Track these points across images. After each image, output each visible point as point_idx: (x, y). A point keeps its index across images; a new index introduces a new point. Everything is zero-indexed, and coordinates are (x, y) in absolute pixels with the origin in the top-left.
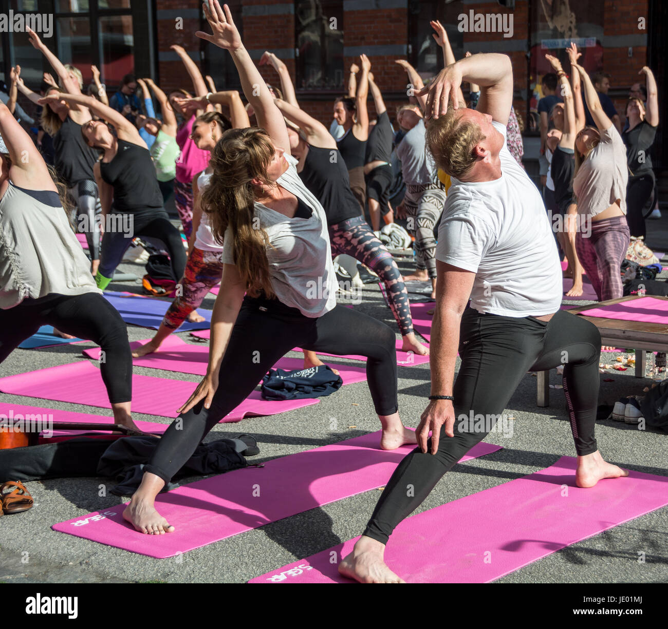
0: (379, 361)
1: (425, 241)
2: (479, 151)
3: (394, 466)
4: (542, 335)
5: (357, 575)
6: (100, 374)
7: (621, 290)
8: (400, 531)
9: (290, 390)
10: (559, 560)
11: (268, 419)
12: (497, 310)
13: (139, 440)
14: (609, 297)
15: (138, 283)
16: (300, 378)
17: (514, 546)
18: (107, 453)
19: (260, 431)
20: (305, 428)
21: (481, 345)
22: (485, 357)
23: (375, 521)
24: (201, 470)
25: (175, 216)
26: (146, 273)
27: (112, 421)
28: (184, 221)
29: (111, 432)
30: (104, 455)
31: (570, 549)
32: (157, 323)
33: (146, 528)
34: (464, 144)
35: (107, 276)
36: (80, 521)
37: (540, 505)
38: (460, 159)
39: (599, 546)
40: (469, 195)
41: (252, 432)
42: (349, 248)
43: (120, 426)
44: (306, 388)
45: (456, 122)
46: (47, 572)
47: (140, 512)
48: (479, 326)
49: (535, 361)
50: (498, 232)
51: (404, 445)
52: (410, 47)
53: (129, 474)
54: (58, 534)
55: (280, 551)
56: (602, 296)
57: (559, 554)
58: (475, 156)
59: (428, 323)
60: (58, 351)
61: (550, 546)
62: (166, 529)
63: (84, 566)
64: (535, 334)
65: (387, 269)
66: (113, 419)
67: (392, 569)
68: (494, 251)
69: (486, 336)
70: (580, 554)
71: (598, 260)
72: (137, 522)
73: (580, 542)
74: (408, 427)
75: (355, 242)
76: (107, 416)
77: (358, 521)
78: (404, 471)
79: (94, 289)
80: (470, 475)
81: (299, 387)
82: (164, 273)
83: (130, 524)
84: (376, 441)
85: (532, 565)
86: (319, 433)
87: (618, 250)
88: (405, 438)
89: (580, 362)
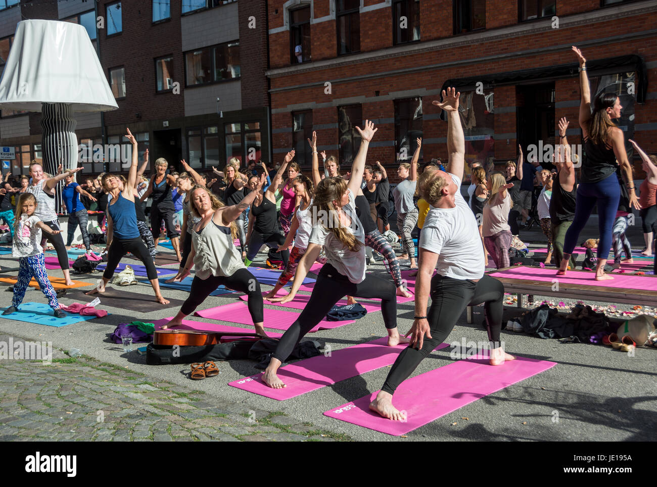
0: (389, 301)
1: (406, 239)
2: (444, 191)
3: (397, 355)
4: (474, 289)
5: (378, 410)
6: (248, 308)
7: (509, 262)
8: (400, 388)
9: (341, 316)
10: (482, 402)
11: (330, 331)
12: (450, 274)
13: (268, 342)
14: (503, 266)
15: (264, 263)
16: (345, 310)
17: (458, 396)
18: (253, 348)
19: (326, 337)
20: (349, 335)
21: (443, 293)
22: (444, 299)
23: (388, 383)
24: (298, 357)
25: (281, 229)
26: (268, 257)
27: (254, 332)
28: (285, 232)
29: (254, 337)
30: (251, 349)
31: (488, 397)
32: (275, 282)
33: (273, 385)
34: (437, 186)
35: (250, 260)
36: (241, 381)
37: (470, 375)
38: (435, 194)
39: (502, 395)
40: (437, 215)
41: (322, 337)
42: (370, 243)
43: (258, 334)
44: (349, 315)
45: (434, 176)
46: (227, 406)
47: (270, 377)
48: (442, 283)
49: (470, 302)
50: (451, 234)
51: (400, 344)
52: (396, 142)
53: (263, 358)
54: (231, 387)
55: (339, 398)
56: (499, 266)
57: (482, 400)
58: (443, 194)
59: (414, 282)
60: (227, 297)
61: (477, 395)
62: (283, 386)
63: (244, 404)
64: (469, 288)
65: (389, 253)
66: (255, 331)
67: (396, 407)
68: (448, 244)
69: (445, 289)
70: (492, 400)
71: (497, 249)
72: (268, 382)
73: (492, 393)
74: (401, 334)
75: (373, 240)
76: (252, 329)
77: (377, 383)
78: (403, 358)
79: (243, 266)
80: (434, 359)
81: (345, 314)
82: (276, 257)
83: (265, 383)
84: (385, 342)
85: (468, 405)
86: (357, 337)
87: (506, 242)
88: (400, 340)
89: (494, 301)
